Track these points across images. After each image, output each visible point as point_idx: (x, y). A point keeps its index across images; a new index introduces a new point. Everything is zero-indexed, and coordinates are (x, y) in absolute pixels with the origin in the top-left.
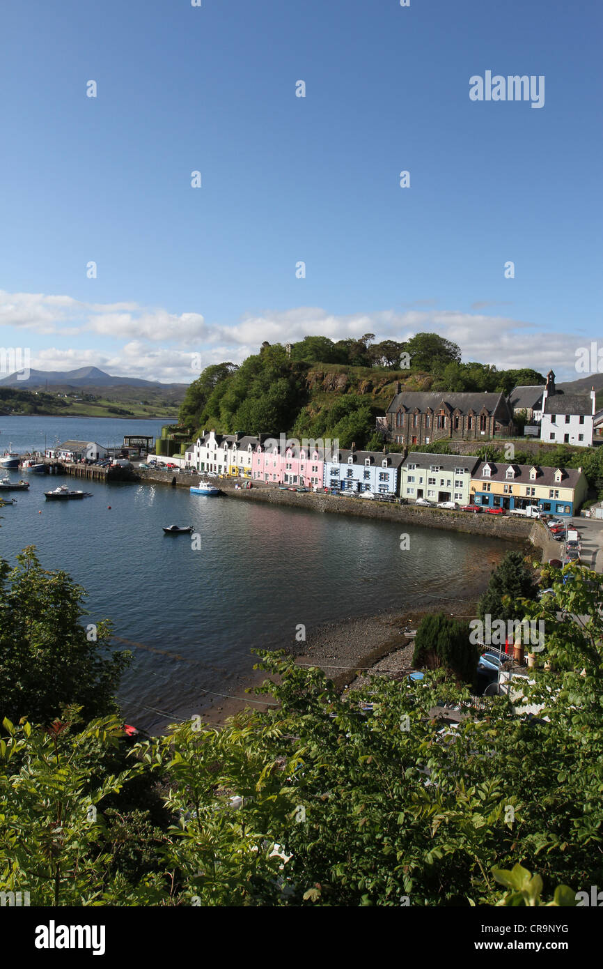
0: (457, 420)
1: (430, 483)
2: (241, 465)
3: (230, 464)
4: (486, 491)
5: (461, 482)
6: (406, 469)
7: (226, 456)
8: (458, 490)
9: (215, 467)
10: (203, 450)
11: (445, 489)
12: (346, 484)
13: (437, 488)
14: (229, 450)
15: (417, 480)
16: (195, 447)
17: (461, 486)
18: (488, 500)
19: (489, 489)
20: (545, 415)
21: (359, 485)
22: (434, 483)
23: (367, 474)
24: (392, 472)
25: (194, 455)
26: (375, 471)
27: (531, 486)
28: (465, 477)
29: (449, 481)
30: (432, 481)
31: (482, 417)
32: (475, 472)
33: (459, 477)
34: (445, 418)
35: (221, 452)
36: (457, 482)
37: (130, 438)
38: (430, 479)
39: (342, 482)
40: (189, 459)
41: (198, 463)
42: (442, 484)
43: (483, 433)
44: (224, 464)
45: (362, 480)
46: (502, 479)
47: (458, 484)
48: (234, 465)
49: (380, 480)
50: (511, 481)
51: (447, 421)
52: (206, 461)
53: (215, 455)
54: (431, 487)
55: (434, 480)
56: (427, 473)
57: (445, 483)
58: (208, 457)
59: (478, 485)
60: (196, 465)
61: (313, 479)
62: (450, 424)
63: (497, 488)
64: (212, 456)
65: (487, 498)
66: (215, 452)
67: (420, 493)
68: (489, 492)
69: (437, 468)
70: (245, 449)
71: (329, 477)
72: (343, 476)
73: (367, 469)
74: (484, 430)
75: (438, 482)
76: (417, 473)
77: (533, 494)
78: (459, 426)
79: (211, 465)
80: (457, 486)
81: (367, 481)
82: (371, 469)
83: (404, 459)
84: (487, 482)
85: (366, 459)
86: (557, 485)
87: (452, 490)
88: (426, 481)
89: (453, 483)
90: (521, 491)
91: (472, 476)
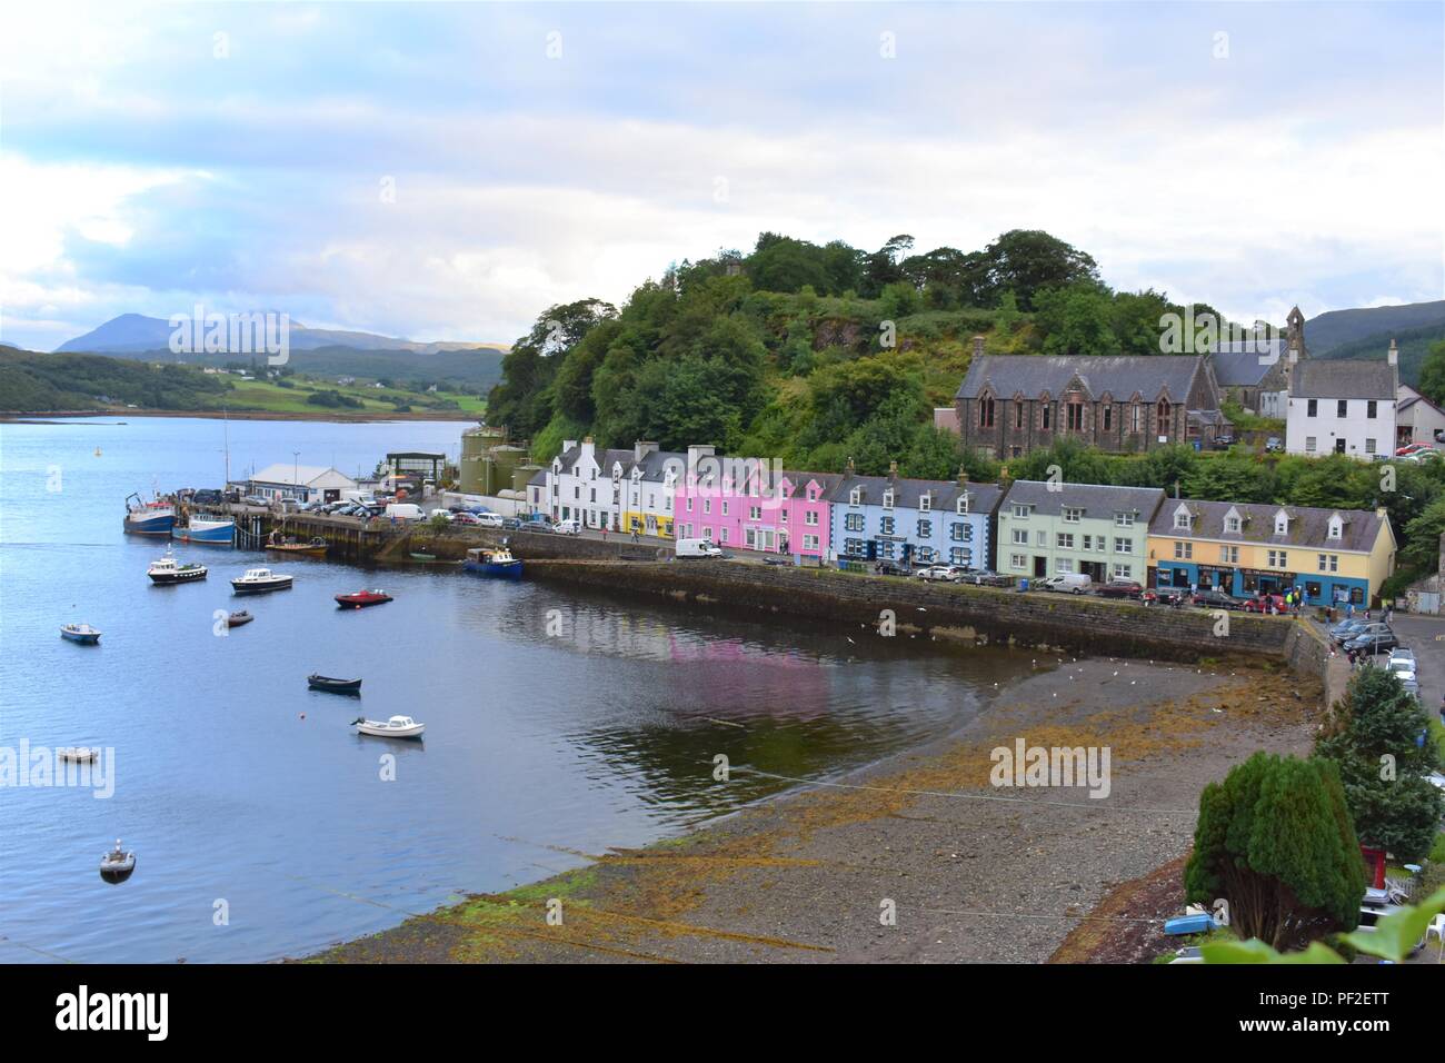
0: (1108, 413)
1: (1061, 544)
2: (653, 512)
3: (627, 510)
4: (1183, 559)
5: (1128, 542)
6: (1008, 515)
7: (617, 494)
8: (1122, 558)
9: (593, 516)
10: (567, 483)
11: (1092, 556)
12: (879, 547)
13: (1078, 554)
14: (623, 482)
15: (1032, 538)
16: (549, 475)
17: (1128, 549)
18: (1186, 577)
19: (1189, 555)
20: (1295, 401)
21: (908, 549)
22: (1070, 544)
23: (924, 528)
24: (979, 523)
25: (546, 492)
26: (941, 522)
27: (1278, 548)
28: (1138, 531)
29: (1102, 539)
30: (1065, 539)
31: (1160, 406)
32: (1156, 519)
33: (1124, 531)
34: (1084, 408)
35: (605, 487)
36: (1119, 541)
37: (399, 457)
38: (1061, 536)
39: (872, 545)
40: (537, 500)
41: (556, 508)
42: (1087, 546)
43: (1163, 439)
44: (611, 509)
45: (913, 540)
46: (1217, 532)
47: (1123, 544)
48: (635, 511)
49: (952, 538)
50: (1235, 537)
51: (1088, 416)
52: (572, 503)
53: (594, 491)
54: (1065, 552)
55: (1070, 537)
56: (1054, 524)
57: (1094, 542)
58: (577, 496)
59: (1165, 546)
60: (550, 512)
62: (1092, 422)
63: (1207, 552)
64: (585, 494)
65: (1183, 573)
66: (593, 485)
67: (1040, 564)
68: (1187, 561)
69: (1076, 512)
70: (659, 478)
71: (841, 535)
72: (871, 530)
73: (923, 517)
74: (1166, 433)
75: (1078, 541)
76: (1035, 523)
77: (1283, 563)
78: (1112, 425)
79: (585, 512)
80: (1119, 548)
81: (923, 542)
82: (934, 517)
83: (1003, 497)
84: (1184, 539)
85: (922, 497)
86: (1333, 544)
87: (1109, 558)
88: (1051, 540)
89: (1110, 544)
90: (1256, 557)
91: (1151, 529)
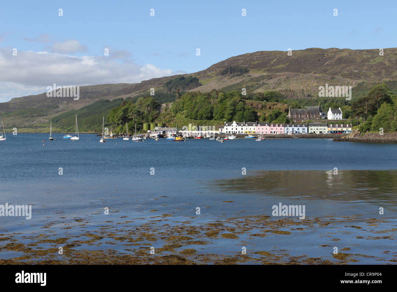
2: (250, 130)
3: (245, 131)
4: (332, 130)
6: (309, 127)
7: (242, 128)
8: (325, 131)
9: (236, 132)
10: (230, 128)
11: (321, 131)
13: (319, 131)
14: (244, 127)
15: (313, 129)
18: (332, 132)
23: (298, 129)
24: (306, 128)
26: (301, 129)
27: (342, 128)
28: (326, 128)
30: (317, 129)
32: (328, 126)
33: (324, 128)
39: (291, 132)
41: (227, 132)
44: (241, 131)
45: (297, 131)
46: (335, 127)
48: (247, 130)
49: (303, 130)
50: (337, 128)
52: (231, 131)
54: (317, 131)
56: (315, 127)
57: (321, 129)
58: (232, 129)
59: (330, 129)
61: (280, 132)
62: (309, 117)
63: (334, 129)
64: (234, 129)
67: (314, 132)
69: (319, 126)
70: (252, 126)
74: (318, 118)
75: (319, 129)
76: (313, 128)
77: (342, 130)
79: (234, 132)
81: (299, 131)
83: (308, 125)
84: (332, 128)
85: (298, 126)
86: (348, 127)
87: (323, 131)
88: (315, 129)
89: (323, 129)
90: (340, 129)
91: (328, 127)
